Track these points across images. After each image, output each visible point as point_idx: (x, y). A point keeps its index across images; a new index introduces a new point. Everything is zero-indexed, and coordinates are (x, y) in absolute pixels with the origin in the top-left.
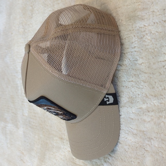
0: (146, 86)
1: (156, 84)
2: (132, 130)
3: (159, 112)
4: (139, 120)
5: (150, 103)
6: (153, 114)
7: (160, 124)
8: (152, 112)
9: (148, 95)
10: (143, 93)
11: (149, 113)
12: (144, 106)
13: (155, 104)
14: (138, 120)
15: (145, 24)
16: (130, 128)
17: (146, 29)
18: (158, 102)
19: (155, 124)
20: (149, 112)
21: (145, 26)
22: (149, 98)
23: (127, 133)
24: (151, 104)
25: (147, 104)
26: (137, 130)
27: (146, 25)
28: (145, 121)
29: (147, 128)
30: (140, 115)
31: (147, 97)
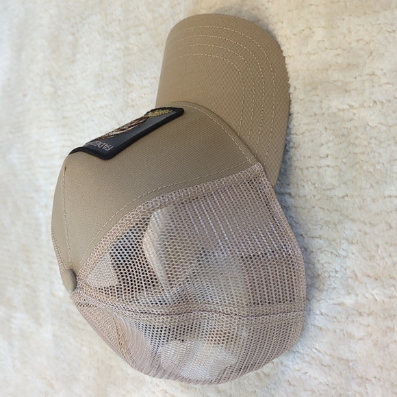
0: (354, 251)
1: (378, 250)
2: (321, 355)
3: (386, 318)
4: (337, 331)
5: (364, 295)
6: (370, 320)
7: (388, 346)
8: (369, 315)
9: (359, 275)
10: (346, 269)
11: (360, 319)
12: (349, 301)
13: (377, 298)
14: (335, 332)
15: (353, 104)
16: (314, 350)
17: (355, 114)
18: (385, 294)
19: (376, 344)
20: (360, 314)
21: (351, 107)
22: (361, 283)
23: (307, 362)
24: (366, 298)
25: (357, 295)
26: (331, 355)
27: (356, 105)
28: (351, 336)
29: (356, 353)
30: (339, 322)
31: (357, 280)
